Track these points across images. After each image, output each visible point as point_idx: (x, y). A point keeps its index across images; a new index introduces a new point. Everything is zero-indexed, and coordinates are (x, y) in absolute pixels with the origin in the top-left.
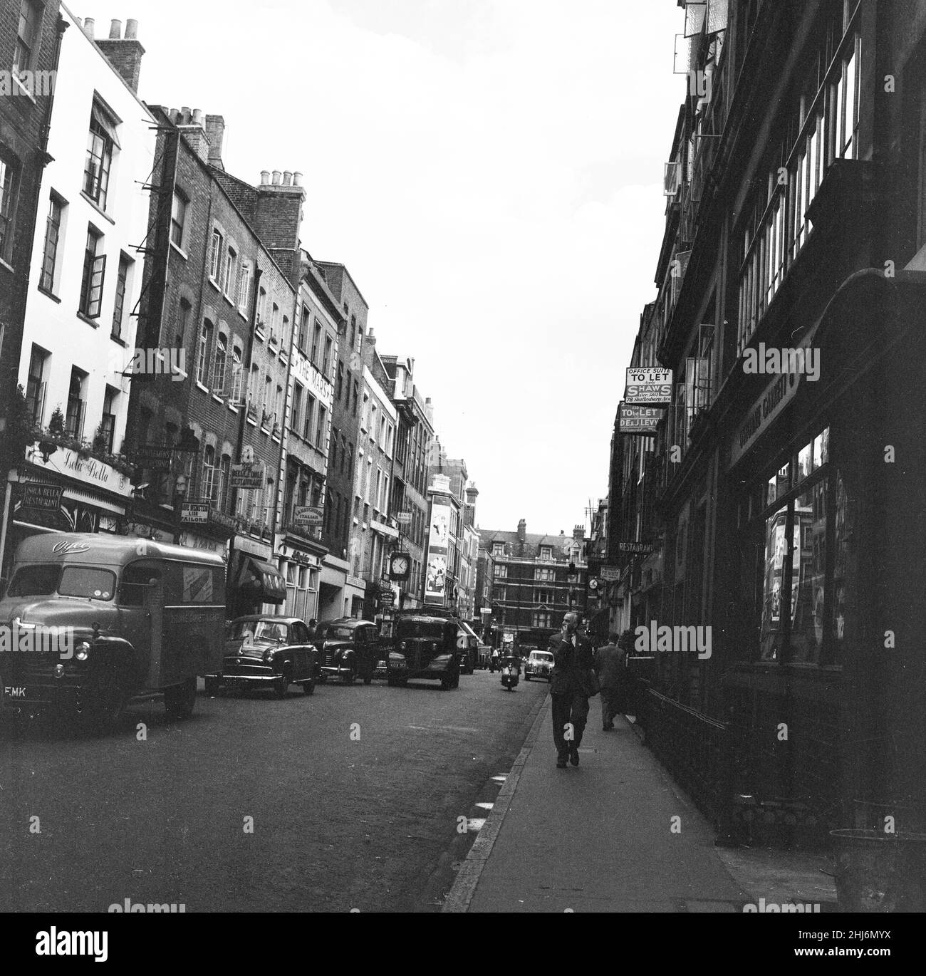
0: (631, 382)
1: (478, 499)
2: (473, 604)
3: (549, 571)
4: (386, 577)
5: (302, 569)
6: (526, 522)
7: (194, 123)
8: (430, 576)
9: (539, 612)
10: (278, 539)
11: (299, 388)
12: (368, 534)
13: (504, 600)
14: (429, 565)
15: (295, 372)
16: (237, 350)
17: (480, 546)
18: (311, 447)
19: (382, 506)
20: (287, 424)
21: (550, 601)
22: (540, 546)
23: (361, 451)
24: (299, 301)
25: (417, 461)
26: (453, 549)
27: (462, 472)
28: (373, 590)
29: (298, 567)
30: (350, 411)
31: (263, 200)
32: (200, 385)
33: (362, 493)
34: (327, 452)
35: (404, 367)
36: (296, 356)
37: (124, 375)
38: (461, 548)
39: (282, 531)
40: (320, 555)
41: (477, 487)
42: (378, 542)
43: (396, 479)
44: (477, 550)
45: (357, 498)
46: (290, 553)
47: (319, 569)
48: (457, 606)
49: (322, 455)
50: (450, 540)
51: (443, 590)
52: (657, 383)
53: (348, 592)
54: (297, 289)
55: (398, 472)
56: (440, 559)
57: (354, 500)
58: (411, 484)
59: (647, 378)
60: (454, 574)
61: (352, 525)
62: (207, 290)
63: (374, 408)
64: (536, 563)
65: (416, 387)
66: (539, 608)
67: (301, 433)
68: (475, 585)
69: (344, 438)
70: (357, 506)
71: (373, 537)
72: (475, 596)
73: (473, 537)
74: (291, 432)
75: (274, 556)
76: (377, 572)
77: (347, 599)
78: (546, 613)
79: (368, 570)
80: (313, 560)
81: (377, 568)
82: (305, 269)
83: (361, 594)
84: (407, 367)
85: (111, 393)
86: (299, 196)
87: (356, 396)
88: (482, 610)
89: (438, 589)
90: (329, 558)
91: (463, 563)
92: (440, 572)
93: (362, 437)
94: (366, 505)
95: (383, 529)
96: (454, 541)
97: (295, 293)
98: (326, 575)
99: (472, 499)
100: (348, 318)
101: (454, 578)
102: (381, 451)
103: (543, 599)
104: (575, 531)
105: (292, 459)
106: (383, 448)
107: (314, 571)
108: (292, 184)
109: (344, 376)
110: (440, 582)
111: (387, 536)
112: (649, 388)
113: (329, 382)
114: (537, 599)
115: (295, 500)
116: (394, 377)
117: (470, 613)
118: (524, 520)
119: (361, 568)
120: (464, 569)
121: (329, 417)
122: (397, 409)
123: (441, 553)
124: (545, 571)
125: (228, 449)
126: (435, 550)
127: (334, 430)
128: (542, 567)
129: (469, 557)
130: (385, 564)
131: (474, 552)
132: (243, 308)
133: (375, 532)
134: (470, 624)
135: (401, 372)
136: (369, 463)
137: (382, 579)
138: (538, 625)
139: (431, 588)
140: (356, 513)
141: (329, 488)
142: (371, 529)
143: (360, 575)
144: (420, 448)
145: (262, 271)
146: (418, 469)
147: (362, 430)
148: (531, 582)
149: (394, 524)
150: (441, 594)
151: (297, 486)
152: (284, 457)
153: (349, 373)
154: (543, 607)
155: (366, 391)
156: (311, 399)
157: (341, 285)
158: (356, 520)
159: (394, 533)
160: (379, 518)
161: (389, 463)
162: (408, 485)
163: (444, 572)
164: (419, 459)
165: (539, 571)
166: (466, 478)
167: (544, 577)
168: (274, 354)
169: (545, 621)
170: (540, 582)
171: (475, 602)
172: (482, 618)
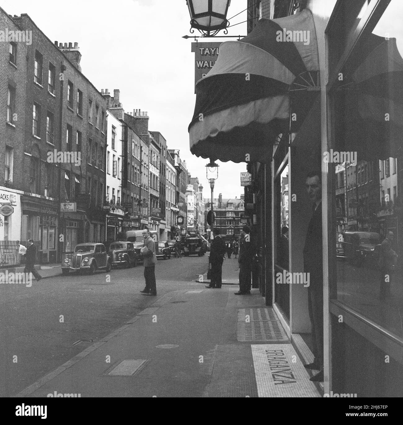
0: (242, 176)
1: (203, 190)
2: (204, 228)
3: (232, 213)
4: (176, 224)
5: (155, 225)
6: (222, 194)
7: (120, 107)
8: (189, 221)
9: (229, 229)
10: (150, 218)
11: (151, 174)
12: (170, 211)
13: (215, 225)
14: (188, 217)
15: (150, 170)
16: (138, 170)
17: (205, 206)
18: (155, 190)
19: (174, 202)
20: (149, 186)
21: (233, 224)
22: (228, 203)
23: (167, 186)
24: (150, 149)
25: (182, 183)
26: (196, 210)
27: (197, 182)
28: (173, 229)
29: (154, 225)
30: (163, 175)
31: (137, 121)
32: (133, 183)
33: (168, 199)
34: (159, 190)
35: (177, 154)
36: (150, 165)
37: (120, 187)
38: (198, 209)
39: (150, 216)
40: (159, 221)
41: (202, 185)
42: (173, 213)
43: (177, 191)
44: (204, 208)
45: (167, 201)
46: (152, 221)
47: (159, 225)
48: (198, 230)
49: (158, 191)
50: (194, 207)
51: (193, 225)
52: (248, 176)
53: (166, 230)
54: (149, 146)
55: (177, 189)
56: (192, 214)
57: (166, 202)
58: (181, 192)
59: (246, 175)
60: (197, 219)
61: (166, 209)
62: (132, 158)
63: (169, 171)
64: (227, 210)
65: (181, 159)
66: (229, 227)
67: (152, 187)
68: (204, 221)
69: (162, 184)
70: (167, 203)
71: (172, 212)
72: (204, 225)
73: (202, 204)
74: (150, 187)
75: (149, 223)
76: (173, 223)
77: (166, 233)
78: (232, 229)
79: (171, 223)
80: (157, 223)
81: (173, 221)
82: (151, 140)
83: (170, 230)
84: (178, 154)
85: (118, 191)
86: (148, 119)
87: (165, 170)
88: (207, 230)
89: (192, 225)
90: (162, 221)
91: (200, 214)
92: (192, 219)
93: (167, 182)
94: (169, 202)
95: (174, 209)
96: (196, 207)
97: (149, 147)
98: (161, 226)
99: (201, 191)
100: (161, 148)
101: (197, 220)
102: (172, 184)
103: (230, 224)
104: (241, 197)
105: (151, 195)
106: (173, 183)
107: (158, 225)
108: (145, 115)
109: (161, 165)
110: (192, 222)
111: (175, 211)
112: (246, 178)
113: (158, 169)
114: (228, 224)
115: (152, 206)
116: (174, 159)
117: (203, 232)
118: (221, 194)
119: (169, 222)
120: (200, 216)
121: (159, 179)
122: (176, 169)
123: (192, 212)
124: (230, 213)
125: (138, 197)
126: (190, 211)
127: (160, 182)
128: (229, 211)
129: (201, 212)
130: (175, 220)
131: (203, 209)
132: (139, 158)
133: (172, 210)
134: (203, 236)
135: (176, 156)
136: (169, 189)
137: (175, 224)
138: (229, 234)
139: (189, 225)
140: (167, 206)
141: (160, 200)
142: (171, 210)
143: (169, 224)
144: (183, 179)
145: (142, 147)
146: (183, 185)
147: (167, 180)
148: (226, 218)
149: (177, 206)
150: (193, 226)
151: (152, 202)
152: (149, 195)
153: (163, 164)
154: (230, 227)
155: (167, 167)
156: (154, 176)
157: (159, 138)
158: (167, 208)
159: (178, 210)
160: (173, 206)
161: (175, 187)
162: (180, 192)
163: (193, 219)
164: (183, 183)
165: (228, 213)
166: (198, 184)
167: (230, 215)
168: (145, 167)
169: (232, 232)
170: (229, 217)
171: (205, 228)
172: (207, 233)
